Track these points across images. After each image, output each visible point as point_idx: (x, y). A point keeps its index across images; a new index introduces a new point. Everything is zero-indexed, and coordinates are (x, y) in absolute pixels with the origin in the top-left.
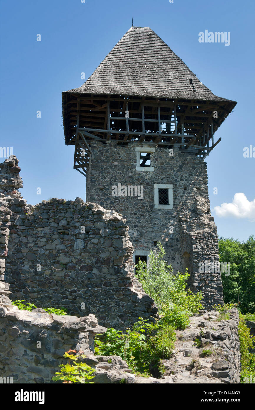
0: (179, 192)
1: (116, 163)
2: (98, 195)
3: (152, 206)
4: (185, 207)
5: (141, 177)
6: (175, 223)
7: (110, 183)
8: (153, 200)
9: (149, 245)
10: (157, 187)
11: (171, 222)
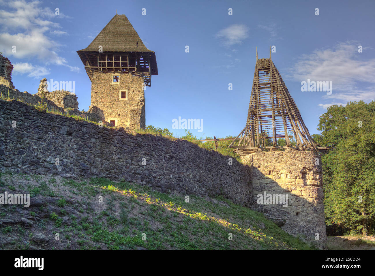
0: (131, 93)
1: (102, 81)
2: (95, 95)
3: (118, 99)
4: (133, 99)
5: (114, 87)
6: (128, 106)
7: (100, 90)
8: (119, 97)
9: (117, 116)
10: (121, 91)
11: (127, 106)
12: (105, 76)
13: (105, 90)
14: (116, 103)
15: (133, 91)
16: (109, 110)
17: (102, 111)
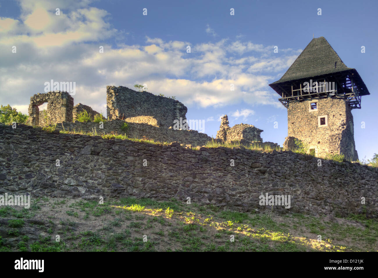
0: (331, 118)
4: (333, 124)
5: (312, 114)
6: (329, 132)
7: (297, 120)
8: (318, 124)
9: (316, 144)
10: (319, 118)
11: (327, 132)
12: (301, 105)
13: (302, 119)
14: (314, 131)
15: (334, 116)
16: (307, 139)
17: (301, 141)
